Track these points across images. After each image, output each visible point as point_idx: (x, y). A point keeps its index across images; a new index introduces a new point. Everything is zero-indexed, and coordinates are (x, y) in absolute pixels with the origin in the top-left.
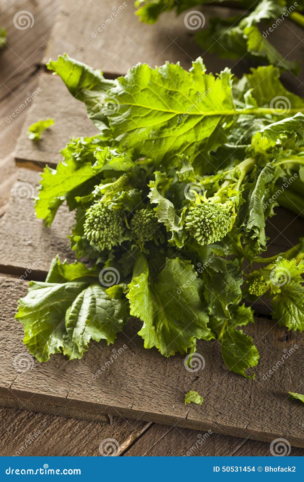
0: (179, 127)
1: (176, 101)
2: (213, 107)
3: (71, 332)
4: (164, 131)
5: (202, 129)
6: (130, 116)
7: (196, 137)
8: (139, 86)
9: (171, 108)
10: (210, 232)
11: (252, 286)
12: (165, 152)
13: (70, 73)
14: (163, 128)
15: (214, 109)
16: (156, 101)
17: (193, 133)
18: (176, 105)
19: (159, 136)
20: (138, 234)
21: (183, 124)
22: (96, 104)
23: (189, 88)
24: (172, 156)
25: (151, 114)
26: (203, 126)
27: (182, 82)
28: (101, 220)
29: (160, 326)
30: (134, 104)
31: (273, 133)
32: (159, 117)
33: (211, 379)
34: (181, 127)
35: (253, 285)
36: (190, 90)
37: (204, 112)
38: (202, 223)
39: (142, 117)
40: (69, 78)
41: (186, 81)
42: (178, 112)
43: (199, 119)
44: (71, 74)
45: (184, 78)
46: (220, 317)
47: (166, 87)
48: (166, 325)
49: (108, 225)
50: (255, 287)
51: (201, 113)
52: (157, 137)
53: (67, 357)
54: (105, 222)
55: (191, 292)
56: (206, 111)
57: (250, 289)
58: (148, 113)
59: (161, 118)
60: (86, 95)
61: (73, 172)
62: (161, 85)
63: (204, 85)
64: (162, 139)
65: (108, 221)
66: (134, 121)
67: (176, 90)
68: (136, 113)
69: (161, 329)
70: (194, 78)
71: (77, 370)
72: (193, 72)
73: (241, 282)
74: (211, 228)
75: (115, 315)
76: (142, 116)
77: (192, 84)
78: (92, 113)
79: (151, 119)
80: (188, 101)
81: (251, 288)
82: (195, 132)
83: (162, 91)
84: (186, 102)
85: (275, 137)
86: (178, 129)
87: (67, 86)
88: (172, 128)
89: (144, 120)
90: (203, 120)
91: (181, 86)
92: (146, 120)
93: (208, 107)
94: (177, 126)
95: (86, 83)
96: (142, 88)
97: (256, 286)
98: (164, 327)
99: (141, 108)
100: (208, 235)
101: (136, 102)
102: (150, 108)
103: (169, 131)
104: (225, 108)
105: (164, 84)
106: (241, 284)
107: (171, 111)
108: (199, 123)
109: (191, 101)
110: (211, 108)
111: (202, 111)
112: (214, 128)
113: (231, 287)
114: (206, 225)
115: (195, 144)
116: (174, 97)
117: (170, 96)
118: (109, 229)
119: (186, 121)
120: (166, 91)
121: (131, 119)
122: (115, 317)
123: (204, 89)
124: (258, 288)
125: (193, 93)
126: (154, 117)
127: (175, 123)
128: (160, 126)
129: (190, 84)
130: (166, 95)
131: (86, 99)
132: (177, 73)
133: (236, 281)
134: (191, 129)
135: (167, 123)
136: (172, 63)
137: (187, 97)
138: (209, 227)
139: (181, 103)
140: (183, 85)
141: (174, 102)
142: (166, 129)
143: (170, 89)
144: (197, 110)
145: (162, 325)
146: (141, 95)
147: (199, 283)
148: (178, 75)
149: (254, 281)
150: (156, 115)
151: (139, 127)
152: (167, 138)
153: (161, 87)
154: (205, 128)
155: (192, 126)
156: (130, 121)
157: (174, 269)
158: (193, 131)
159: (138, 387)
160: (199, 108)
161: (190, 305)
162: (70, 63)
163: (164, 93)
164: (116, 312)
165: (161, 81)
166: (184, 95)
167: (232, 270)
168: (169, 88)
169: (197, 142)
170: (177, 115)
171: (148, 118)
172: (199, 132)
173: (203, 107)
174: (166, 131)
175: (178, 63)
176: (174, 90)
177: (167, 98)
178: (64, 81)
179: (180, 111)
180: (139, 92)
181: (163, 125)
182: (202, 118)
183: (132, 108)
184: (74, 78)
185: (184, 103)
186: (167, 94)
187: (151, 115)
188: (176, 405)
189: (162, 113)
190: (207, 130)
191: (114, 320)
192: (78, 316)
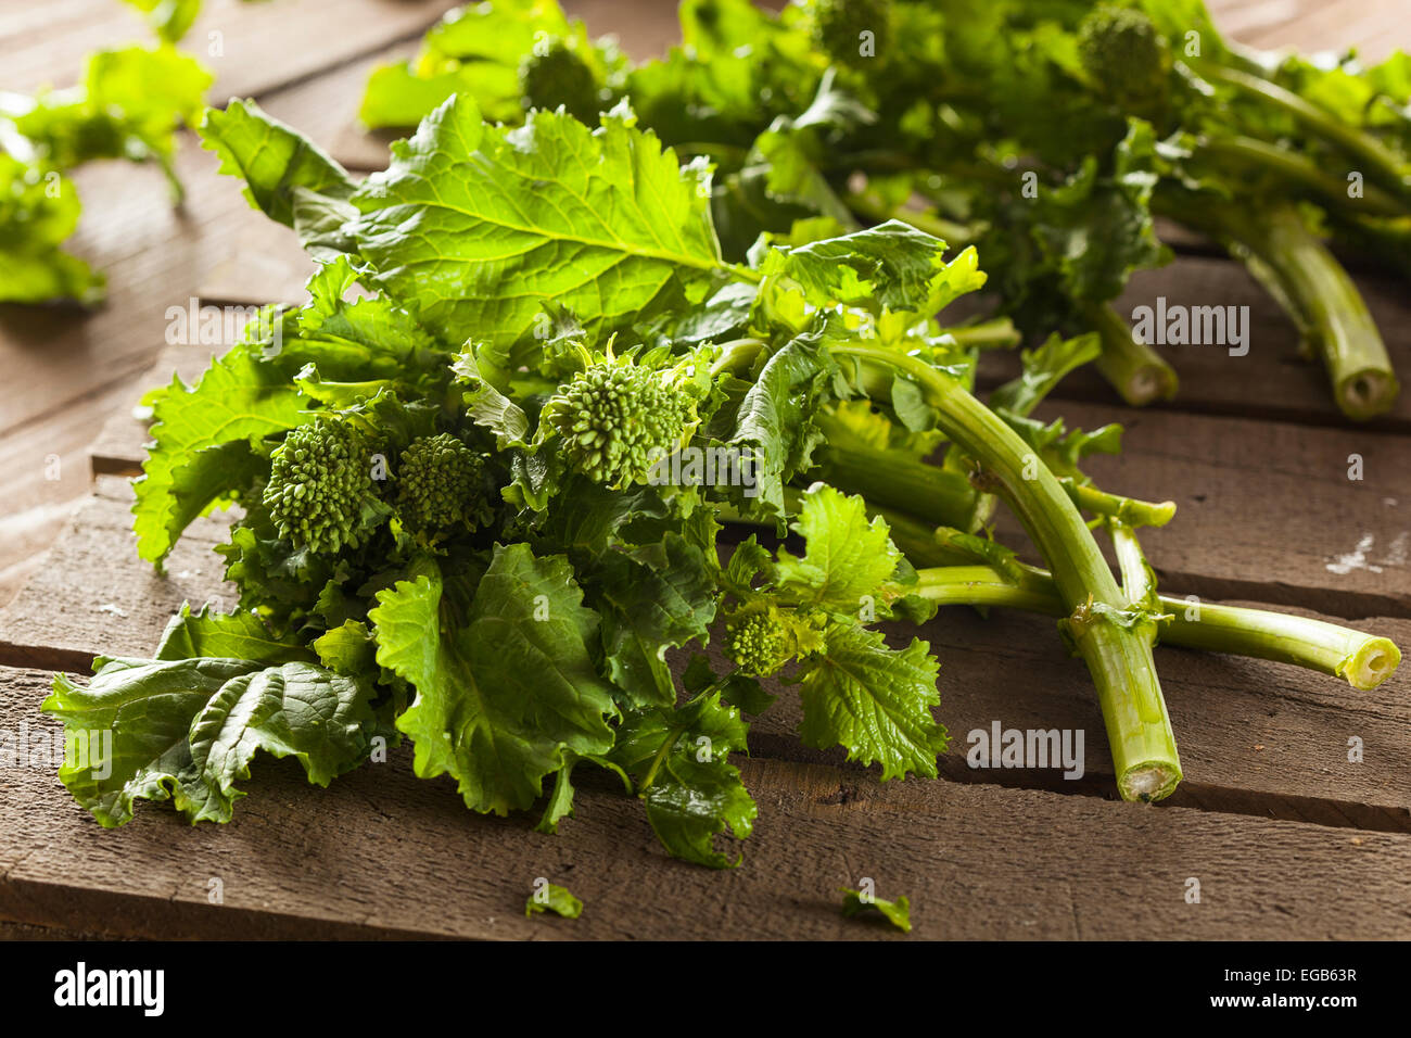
0: (556, 269)
1: (550, 206)
2: (655, 237)
3: (205, 751)
4: (512, 279)
5: (620, 284)
6: (418, 228)
7: (604, 303)
8: (449, 154)
9: (536, 223)
10: (616, 420)
11: (743, 635)
12: (515, 339)
13: (259, 146)
14: (509, 272)
15: (658, 241)
16: (493, 198)
17: (595, 293)
18: (550, 214)
19: (498, 292)
20: (417, 493)
21: (567, 261)
22: (325, 215)
23: (587, 176)
24: (533, 348)
25: (477, 229)
26: (625, 275)
27: (570, 158)
28: (312, 455)
29: (467, 731)
30: (431, 203)
31: (816, 261)
32: (498, 241)
33: (609, 870)
34: (560, 269)
35: (747, 632)
36: (592, 178)
37: (628, 243)
38: (596, 394)
39: (452, 234)
40: (256, 158)
41: (581, 155)
42: (556, 236)
43: (614, 260)
44: (263, 149)
45: (575, 149)
46: (642, 696)
47: (524, 173)
48: (486, 727)
49: (332, 466)
50: (753, 641)
51: (620, 244)
52: (493, 297)
53: (184, 818)
54: (324, 459)
55: (563, 631)
56: (635, 242)
57: (737, 645)
58: (469, 226)
59: (506, 242)
60: (299, 197)
61: (248, 405)
62: (511, 168)
63: (631, 174)
64: (504, 303)
65: (333, 456)
66: (428, 240)
67: (554, 179)
68: (437, 222)
69: (469, 742)
70: (604, 150)
71: (210, 845)
72: (602, 137)
73: (710, 613)
74: (620, 409)
75: (336, 715)
76: (451, 230)
77: (597, 160)
78: (312, 234)
79: (477, 240)
80: (585, 208)
81: (741, 642)
82: (601, 289)
83: (514, 181)
84: (578, 209)
85: (822, 276)
86: (554, 273)
87: (249, 180)
88: (535, 271)
89: (456, 241)
90: (622, 264)
91: (566, 168)
92: (464, 242)
93: (638, 231)
94: (550, 266)
95: (304, 175)
96: (456, 161)
97: (755, 636)
98: (478, 734)
99: (449, 214)
100: (610, 425)
101: (437, 195)
102: (478, 215)
103: (527, 279)
104: (689, 248)
105: (518, 166)
106: (710, 619)
107: (535, 229)
108: (613, 269)
109: (591, 209)
110: (647, 237)
111: (623, 239)
112: (656, 290)
113: (678, 619)
114: (608, 401)
115: (599, 324)
116: (544, 195)
117: (536, 194)
118: (333, 477)
119: (576, 258)
120: (525, 182)
121: (422, 235)
122: (338, 719)
123: (631, 182)
124: (761, 641)
125: (599, 187)
126: (485, 238)
127: (546, 261)
128: (502, 266)
129: (592, 162)
130: (523, 192)
131: (299, 204)
132: (556, 136)
133: (694, 607)
134: (591, 282)
135: (522, 259)
136: (544, 110)
137: (582, 199)
138: (614, 404)
139: (563, 213)
140: (571, 166)
141: (543, 207)
142: (518, 274)
143: (535, 178)
144: (608, 234)
145: (471, 730)
146: (453, 178)
147: (588, 622)
148: (559, 140)
149: (748, 623)
150: (493, 234)
151: (442, 257)
152: (521, 298)
153: (510, 173)
154: (629, 284)
155: (595, 276)
156: (419, 238)
157: (517, 570)
158: (596, 286)
159: (390, 882)
160: (615, 231)
161: (557, 664)
162: (263, 125)
163: (517, 186)
164: (341, 707)
165: (512, 158)
166: (574, 193)
167: (684, 581)
168: (533, 173)
169: (606, 319)
170: (552, 242)
171: (469, 238)
172: (612, 290)
173: (624, 228)
174: (517, 279)
175: (562, 108)
176: (545, 179)
177: (527, 199)
178: (242, 166)
179: (562, 232)
180: (448, 169)
181: (510, 263)
182: (622, 257)
183: (427, 212)
184: (272, 164)
185: (572, 212)
186: (527, 188)
187: (479, 233)
188: (500, 918)
189: (509, 232)
190: (634, 289)
191: (334, 728)
192: (228, 714)
